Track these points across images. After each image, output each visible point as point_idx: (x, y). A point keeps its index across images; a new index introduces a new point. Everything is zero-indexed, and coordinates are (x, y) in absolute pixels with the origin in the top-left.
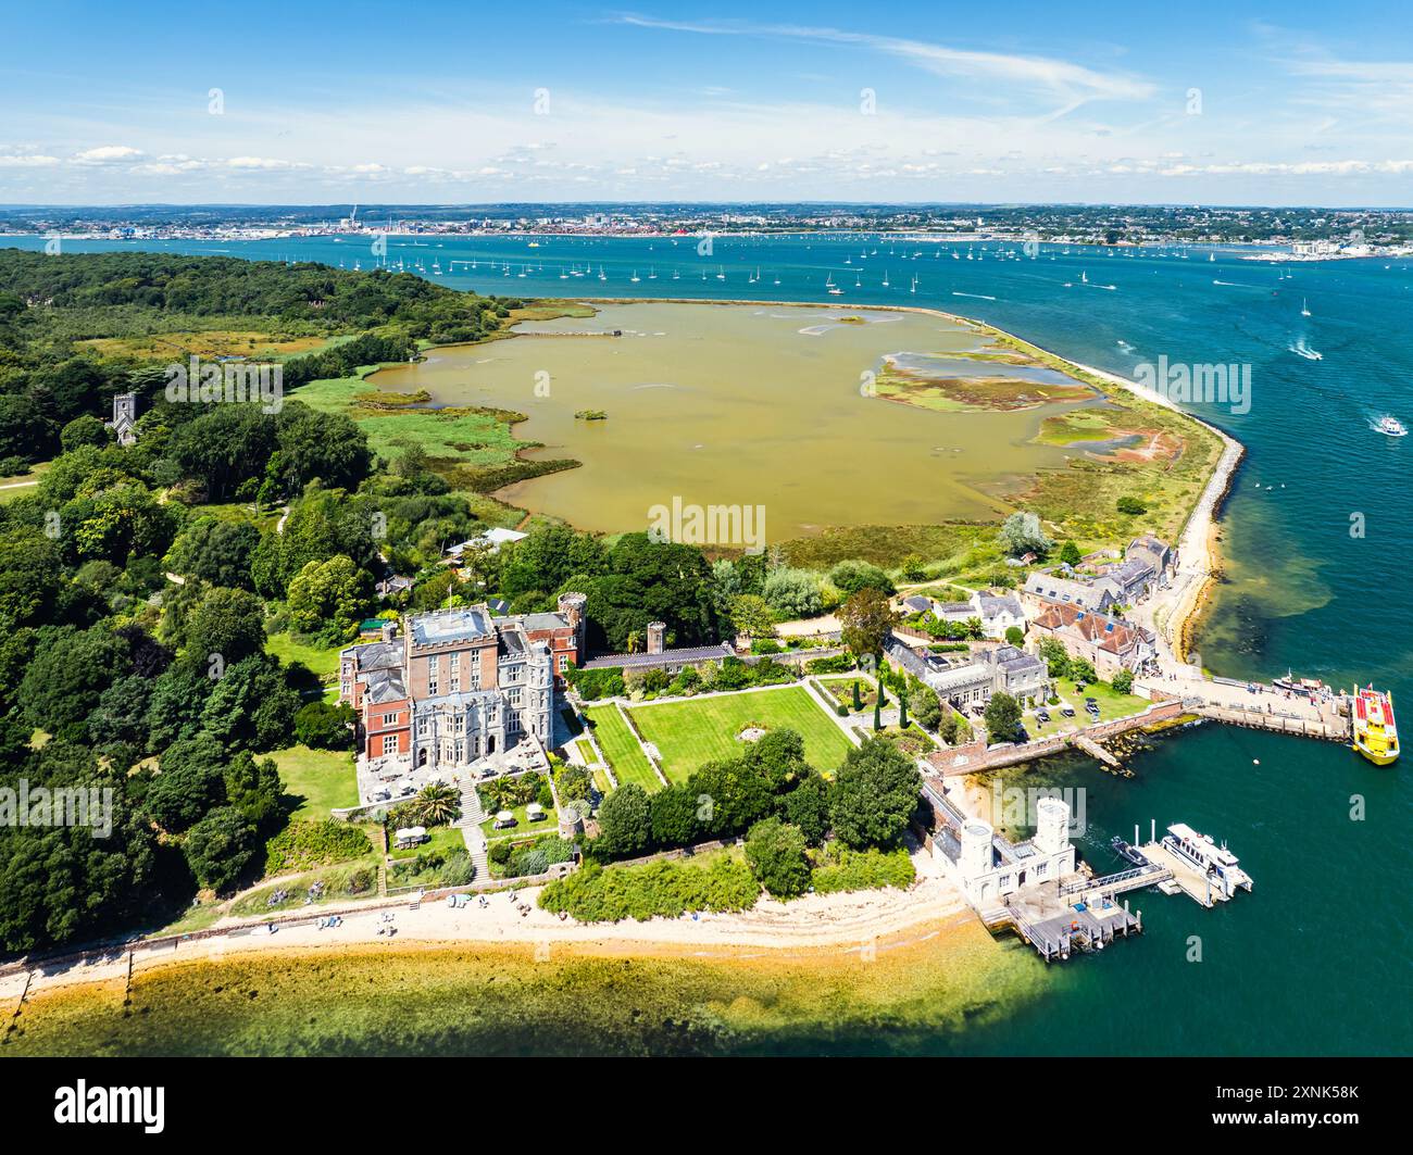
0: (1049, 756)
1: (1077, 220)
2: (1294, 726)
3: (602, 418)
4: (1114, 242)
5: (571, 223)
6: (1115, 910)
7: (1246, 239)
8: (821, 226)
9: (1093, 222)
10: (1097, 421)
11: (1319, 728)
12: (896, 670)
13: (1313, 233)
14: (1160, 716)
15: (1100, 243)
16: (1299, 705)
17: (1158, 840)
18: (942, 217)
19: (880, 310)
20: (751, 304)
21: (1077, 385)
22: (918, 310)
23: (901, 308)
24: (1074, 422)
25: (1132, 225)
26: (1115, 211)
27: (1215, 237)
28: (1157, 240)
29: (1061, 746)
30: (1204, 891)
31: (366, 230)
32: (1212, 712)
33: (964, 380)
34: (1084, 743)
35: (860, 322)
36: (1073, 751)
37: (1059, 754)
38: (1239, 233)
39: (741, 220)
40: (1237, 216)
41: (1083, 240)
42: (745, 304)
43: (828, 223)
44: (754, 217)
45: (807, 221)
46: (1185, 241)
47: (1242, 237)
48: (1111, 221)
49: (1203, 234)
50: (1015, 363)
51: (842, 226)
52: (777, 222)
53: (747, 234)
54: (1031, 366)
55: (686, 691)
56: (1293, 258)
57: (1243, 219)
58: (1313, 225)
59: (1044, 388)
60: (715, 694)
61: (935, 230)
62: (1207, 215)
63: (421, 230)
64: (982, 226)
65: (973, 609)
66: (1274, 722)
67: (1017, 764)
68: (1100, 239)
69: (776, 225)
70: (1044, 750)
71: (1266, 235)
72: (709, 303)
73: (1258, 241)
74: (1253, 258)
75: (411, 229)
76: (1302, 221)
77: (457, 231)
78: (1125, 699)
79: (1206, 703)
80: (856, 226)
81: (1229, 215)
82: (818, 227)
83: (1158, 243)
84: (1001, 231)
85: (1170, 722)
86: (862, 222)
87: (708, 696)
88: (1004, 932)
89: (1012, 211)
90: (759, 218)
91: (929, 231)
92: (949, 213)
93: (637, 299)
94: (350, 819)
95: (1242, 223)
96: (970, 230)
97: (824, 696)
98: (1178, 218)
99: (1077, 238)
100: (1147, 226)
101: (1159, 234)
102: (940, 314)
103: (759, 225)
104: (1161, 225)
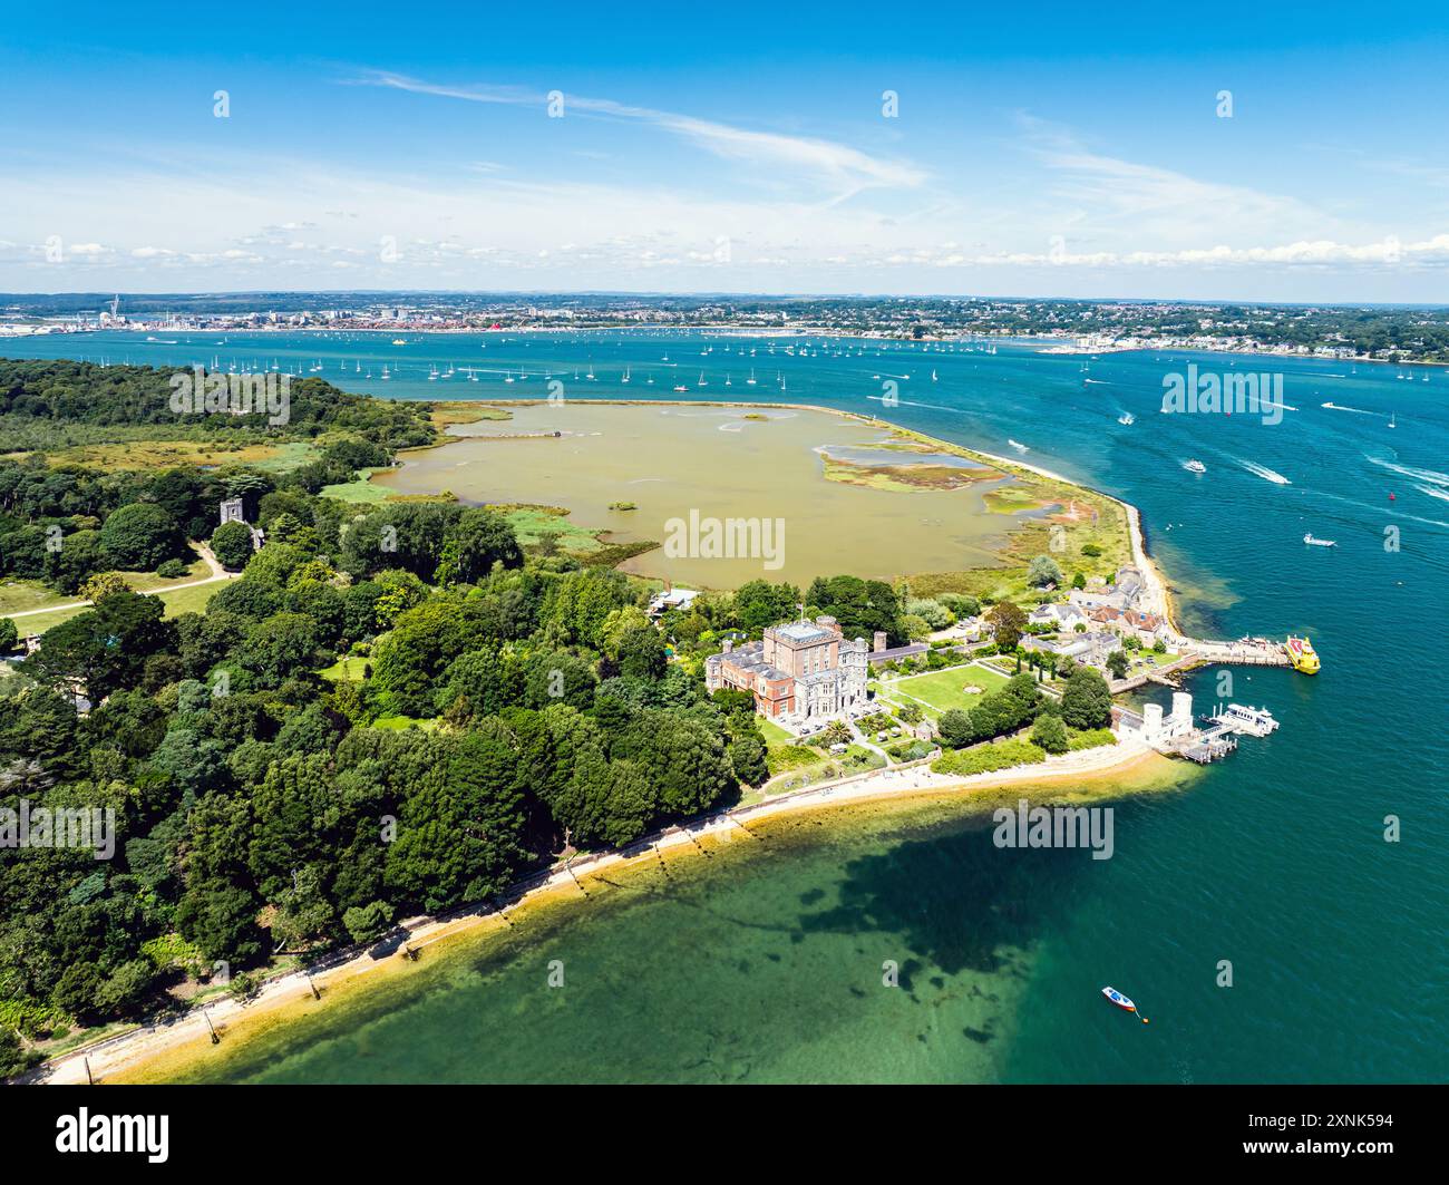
0: (1140, 686)
1: (873, 314)
2: (1261, 660)
3: (632, 508)
4: (920, 336)
5: (363, 317)
6: (1222, 742)
7: (1032, 333)
8: (631, 320)
9: (889, 315)
10: (1020, 495)
11: (1274, 661)
12: (1030, 650)
13: (1084, 326)
14: (1188, 662)
15: (907, 338)
16: (1258, 651)
17: (1223, 714)
18: (745, 310)
19: (771, 407)
20: (648, 403)
21: (986, 468)
22: (805, 407)
23: (790, 405)
24: (1004, 496)
25: (925, 318)
26: (905, 304)
27: (1004, 331)
28: (954, 334)
29: (1145, 680)
30: (1258, 731)
31: (137, 326)
32: (1215, 658)
33: (897, 467)
34: (1156, 678)
35: (764, 419)
36: (1149, 683)
37: (1144, 685)
38: (1024, 326)
39: (549, 313)
40: (1015, 310)
41: (892, 335)
42: (643, 404)
43: (637, 317)
44: (562, 311)
45: (615, 314)
46: (979, 334)
47: (1028, 331)
48: (904, 315)
49: (994, 327)
50: (923, 451)
51: (651, 320)
52: (586, 315)
53: (563, 329)
54: (937, 453)
55: (911, 672)
56: (1079, 351)
57: (1021, 313)
58: (1082, 318)
59: (966, 472)
60: (927, 673)
61: (747, 325)
62: (989, 308)
63: (203, 326)
64: (787, 321)
65: (1050, 615)
66: (1249, 660)
67: (1126, 691)
68: (908, 334)
69: (585, 319)
70: (1137, 683)
71: (1048, 328)
72: (607, 403)
73: (1041, 334)
74: (1046, 351)
75: (192, 324)
76: (1073, 314)
77: (245, 327)
78: (1163, 656)
79: (1208, 654)
80: (665, 321)
81: (1009, 308)
82: (628, 321)
83: (957, 337)
84: (809, 326)
85: (1193, 665)
86: (669, 315)
87: (923, 675)
88: (1174, 756)
89: (810, 304)
90: (567, 312)
91: (742, 325)
92: (753, 306)
93: (536, 401)
94: (797, 744)
95: (1021, 316)
96: (780, 324)
97: (994, 668)
98: (963, 312)
99: (886, 333)
100: (939, 320)
101: (956, 328)
102: (826, 410)
103: (568, 320)
104: (951, 319)
